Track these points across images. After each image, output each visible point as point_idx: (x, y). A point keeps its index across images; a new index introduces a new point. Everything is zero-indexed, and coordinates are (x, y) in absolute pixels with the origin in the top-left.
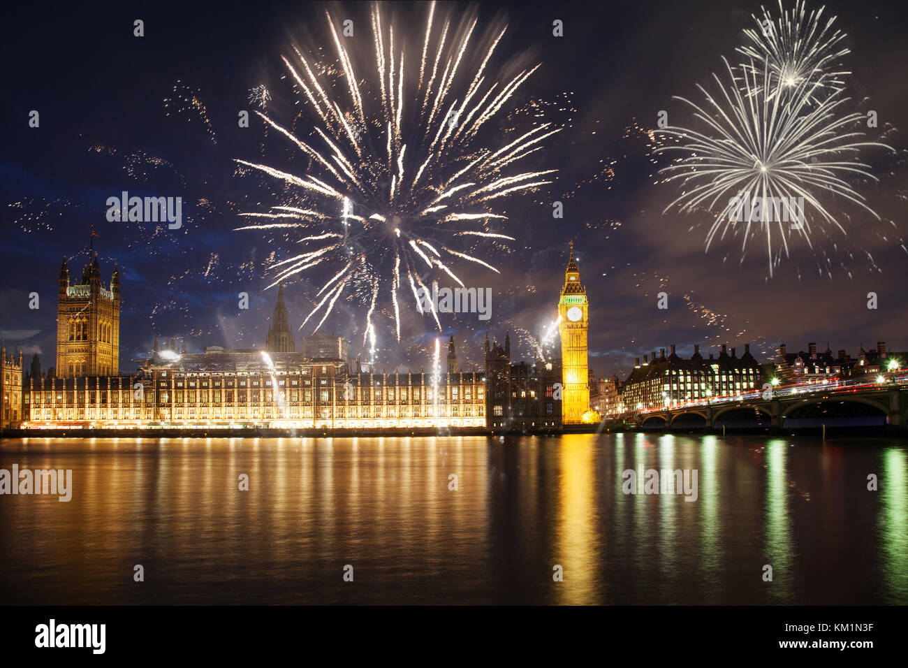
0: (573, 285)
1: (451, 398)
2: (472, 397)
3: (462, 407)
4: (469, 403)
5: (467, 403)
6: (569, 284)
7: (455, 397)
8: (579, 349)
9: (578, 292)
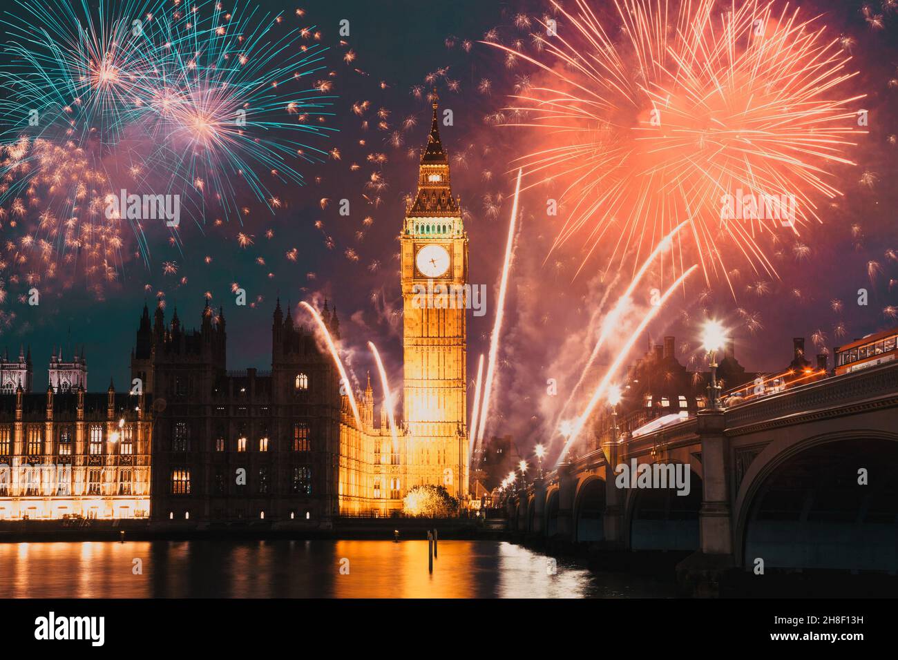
0: (434, 193)
1: (86, 451)
2: (135, 448)
3: (110, 473)
4: (129, 464)
5: (122, 463)
6: (424, 192)
7: (94, 449)
8: (442, 342)
9: (444, 209)
